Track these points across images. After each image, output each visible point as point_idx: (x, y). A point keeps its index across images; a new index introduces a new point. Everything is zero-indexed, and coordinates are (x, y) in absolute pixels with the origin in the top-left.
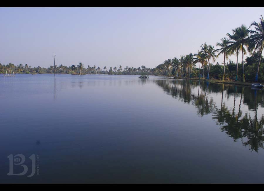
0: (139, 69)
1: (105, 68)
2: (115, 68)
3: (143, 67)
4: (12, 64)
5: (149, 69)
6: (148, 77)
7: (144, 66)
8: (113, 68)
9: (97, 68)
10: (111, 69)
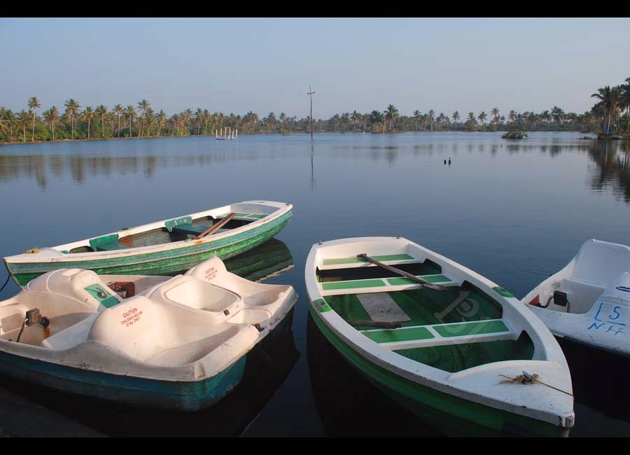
0: (545, 115)
1: (456, 115)
2: (482, 116)
3: (557, 111)
4: (253, 113)
5: (573, 116)
6: (526, 135)
7: (558, 107)
8: (476, 116)
9: (436, 115)
10: (471, 117)
